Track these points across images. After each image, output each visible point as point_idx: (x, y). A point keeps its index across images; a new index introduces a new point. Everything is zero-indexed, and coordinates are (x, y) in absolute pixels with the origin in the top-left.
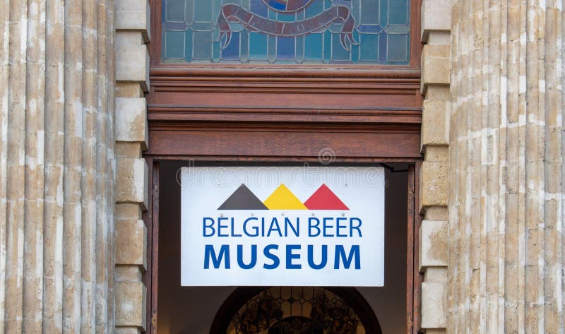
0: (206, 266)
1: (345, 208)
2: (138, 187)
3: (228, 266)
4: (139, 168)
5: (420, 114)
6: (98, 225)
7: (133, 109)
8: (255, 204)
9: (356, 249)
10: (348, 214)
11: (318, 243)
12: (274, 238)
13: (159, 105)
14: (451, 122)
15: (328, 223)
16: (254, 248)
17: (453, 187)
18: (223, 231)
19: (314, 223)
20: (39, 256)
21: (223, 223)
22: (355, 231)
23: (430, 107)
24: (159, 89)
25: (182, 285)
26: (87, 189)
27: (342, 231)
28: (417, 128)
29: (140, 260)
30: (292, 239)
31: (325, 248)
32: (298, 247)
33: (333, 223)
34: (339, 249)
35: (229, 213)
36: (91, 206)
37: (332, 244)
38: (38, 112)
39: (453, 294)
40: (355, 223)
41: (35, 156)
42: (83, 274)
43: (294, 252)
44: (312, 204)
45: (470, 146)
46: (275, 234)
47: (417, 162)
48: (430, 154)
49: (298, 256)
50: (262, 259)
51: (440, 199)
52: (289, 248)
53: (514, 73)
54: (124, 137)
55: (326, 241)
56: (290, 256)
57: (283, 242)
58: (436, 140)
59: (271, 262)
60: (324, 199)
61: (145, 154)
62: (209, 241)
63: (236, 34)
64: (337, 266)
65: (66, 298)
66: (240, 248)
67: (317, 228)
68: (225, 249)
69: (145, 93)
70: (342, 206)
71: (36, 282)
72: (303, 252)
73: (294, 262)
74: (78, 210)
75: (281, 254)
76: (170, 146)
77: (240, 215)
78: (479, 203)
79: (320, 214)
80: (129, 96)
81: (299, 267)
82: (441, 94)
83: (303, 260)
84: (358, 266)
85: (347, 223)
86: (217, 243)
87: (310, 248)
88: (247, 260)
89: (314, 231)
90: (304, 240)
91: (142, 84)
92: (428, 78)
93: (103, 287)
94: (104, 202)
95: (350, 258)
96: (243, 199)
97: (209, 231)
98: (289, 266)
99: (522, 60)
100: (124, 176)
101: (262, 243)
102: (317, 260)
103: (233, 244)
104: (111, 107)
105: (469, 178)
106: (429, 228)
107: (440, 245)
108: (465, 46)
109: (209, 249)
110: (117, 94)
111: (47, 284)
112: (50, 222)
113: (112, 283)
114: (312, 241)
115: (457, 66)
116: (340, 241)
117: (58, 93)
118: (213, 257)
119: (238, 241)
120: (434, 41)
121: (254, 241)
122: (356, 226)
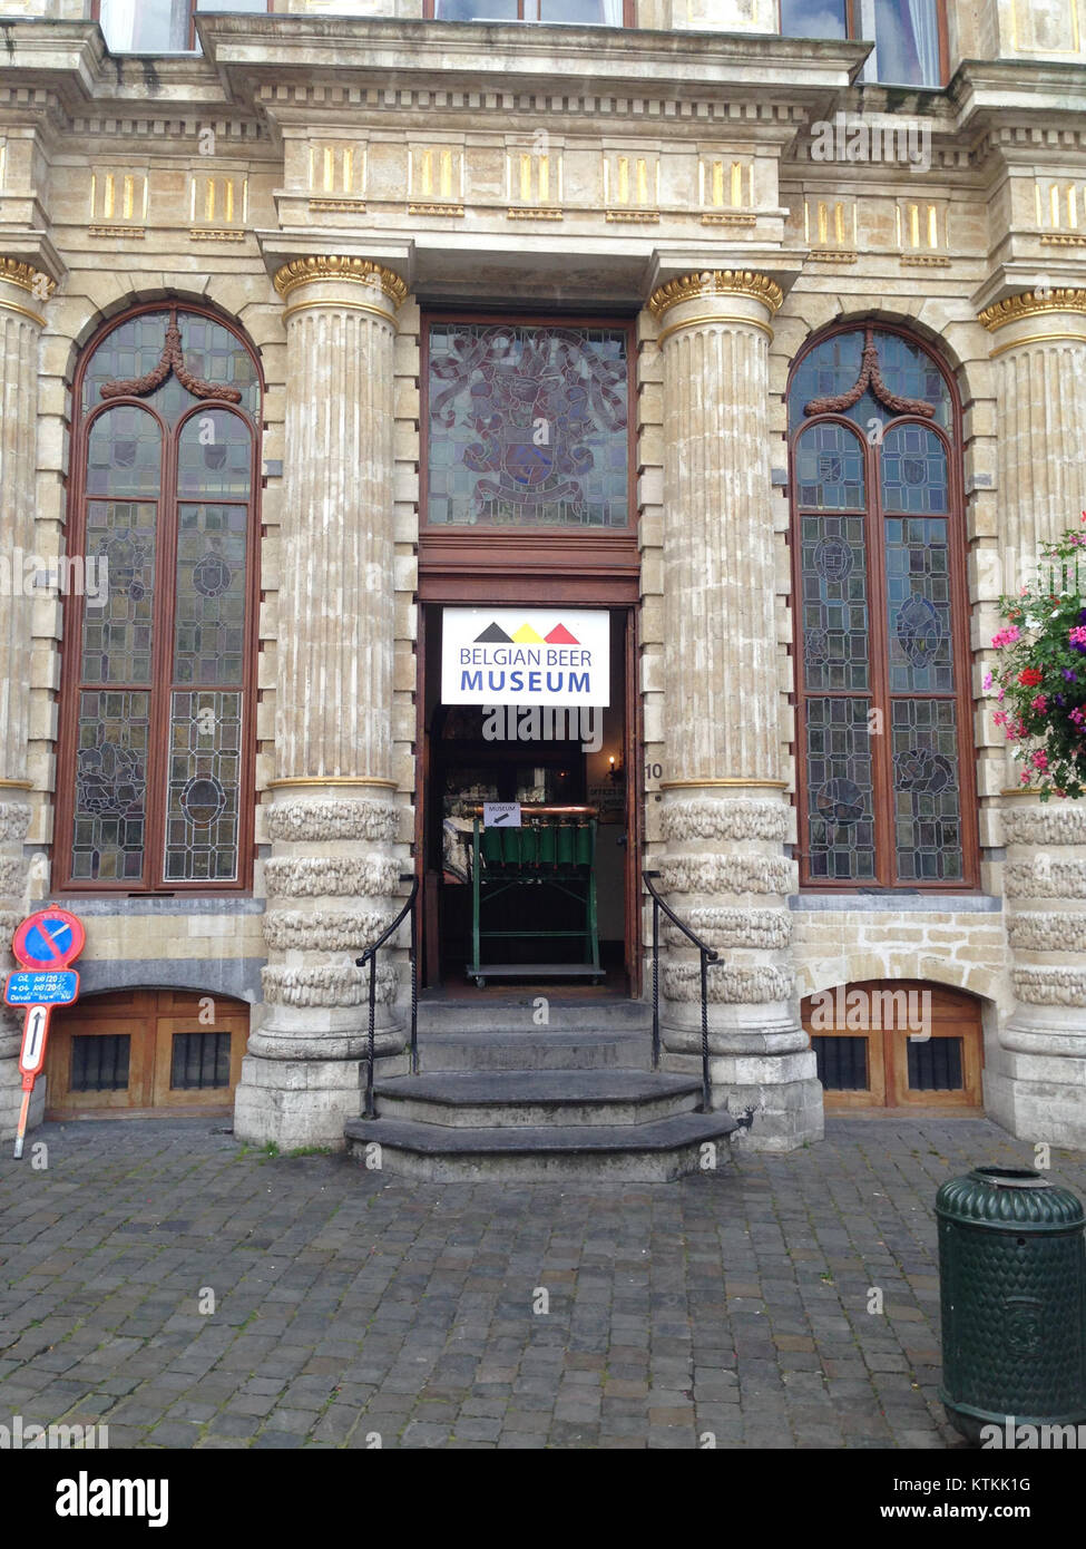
0: (463, 688)
1: (577, 643)
2: (412, 628)
3: (481, 688)
4: (413, 612)
5: (639, 569)
6: (383, 662)
7: (409, 564)
8: (504, 638)
9: (586, 676)
10: (580, 648)
11: (555, 671)
12: (519, 666)
13: (426, 560)
14: (665, 576)
15: (564, 654)
16: (503, 674)
17: (669, 629)
18: (477, 660)
19: (552, 654)
20: (338, 689)
21: (477, 653)
22: (585, 662)
23: (649, 565)
24: (425, 547)
25: (444, 702)
26: (375, 633)
27: (575, 662)
28: (636, 580)
29: (413, 688)
30: (533, 667)
31: (561, 675)
32: (539, 674)
33: (568, 655)
34: (573, 675)
35: (483, 645)
36: (379, 646)
37: (566, 672)
38: (337, 573)
39: (671, 717)
40: (586, 655)
41: (335, 608)
42: (373, 703)
43: (535, 677)
44: (550, 639)
45: (683, 600)
46: (520, 662)
47: (637, 607)
48: (648, 601)
49: (539, 681)
50: (509, 683)
51: (658, 637)
52: (532, 674)
53: (716, 545)
54: (401, 588)
55: (562, 669)
56: (532, 681)
57: (526, 670)
58: (652, 591)
59: (517, 686)
60: (560, 635)
61: (415, 600)
62: (465, 668)
63: (488, 503)
64: (571, 690)
65: (360, 723)
66: (491, 673)
67: (554, 659)
68: (479, 674)
69: (416, 551)
70: (574, 641)
71: (335, 710)
72: (543, 678)
73: (536, 685)
74: (369, 650)
75: (525, 679)
76: (435, 592)
77: (491, 647)
78: (692, 646)
79: (558, 647)
80: (404, 554)
81: (539, 690)
82: (656, 554)
83: (543, 685)
84: (588, 690)
85: (579, 655)
86: (472, 670)
87: (549, 674)
88: (497, 683)
89: (552, 661)
90: (543, 668)
91: (414, 544)
92: (645, 540)
93: (387, 711)
94: (388, 643)
95: (582, 683)
96: (494, 634)
97: (465, 660)
98: (532, 689)
99: (723, 535)
100: (399, 620)
101: (509, 670)
102: (555, 684)
103: (485, 670)
104: (391, 566)
105: (683, 625)
106: (648, 661)
107: (659, 675)
108: (677, 520)
109: (466, 674)
110: (396, 553)
111: (345, 712)
112: (346, 660)
113: (393, 708)
114: (550, 669)
115: (669, 535)
116: (573, 669)
117: (353, 557)
118: (467, 681)
119: (489, 668)
120: (649, 512)
121: (502, 668)
122: (586, 657)
